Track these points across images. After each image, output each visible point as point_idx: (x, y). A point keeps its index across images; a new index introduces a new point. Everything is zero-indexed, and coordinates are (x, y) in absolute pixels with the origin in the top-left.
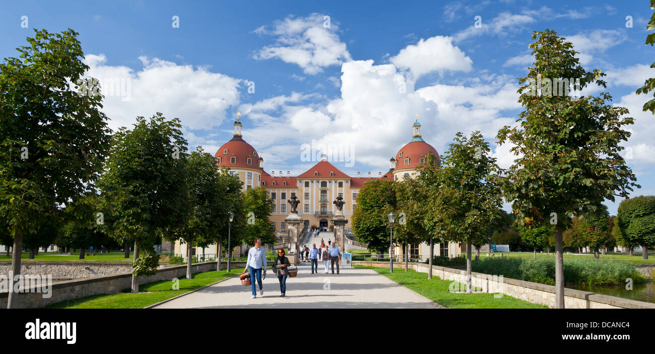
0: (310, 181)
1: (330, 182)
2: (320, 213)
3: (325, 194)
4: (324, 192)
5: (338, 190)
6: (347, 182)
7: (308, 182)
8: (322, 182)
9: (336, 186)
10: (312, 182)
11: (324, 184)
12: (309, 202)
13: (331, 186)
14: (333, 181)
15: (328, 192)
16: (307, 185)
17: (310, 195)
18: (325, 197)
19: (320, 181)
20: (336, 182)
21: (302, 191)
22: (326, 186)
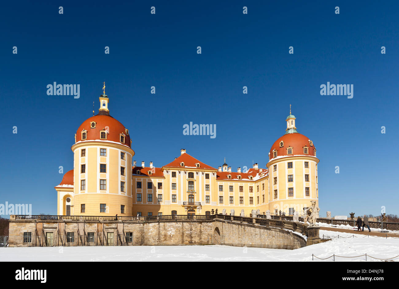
0: (177, 172)
1: (197, 173)
2: (187, 203)
3: (192, 186)
4: (191, 183)
5: (206, 181)
6: (214, 174)
7: (175, 173)
8: (189, 173)
9: (203, 178)
10: (180, 172)
11: (191, 175)
12: (176, 192)
13: (198, 178)
14: (200, 173)
15: (195, 183)
16: (174, 175)
17: (177, 185)
18: (192, 188)
19: (188, 172)
20: (203, 174)
21: (169, 181)
22: (193, 177)
